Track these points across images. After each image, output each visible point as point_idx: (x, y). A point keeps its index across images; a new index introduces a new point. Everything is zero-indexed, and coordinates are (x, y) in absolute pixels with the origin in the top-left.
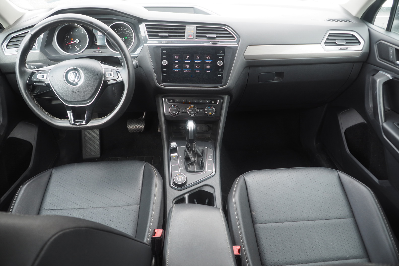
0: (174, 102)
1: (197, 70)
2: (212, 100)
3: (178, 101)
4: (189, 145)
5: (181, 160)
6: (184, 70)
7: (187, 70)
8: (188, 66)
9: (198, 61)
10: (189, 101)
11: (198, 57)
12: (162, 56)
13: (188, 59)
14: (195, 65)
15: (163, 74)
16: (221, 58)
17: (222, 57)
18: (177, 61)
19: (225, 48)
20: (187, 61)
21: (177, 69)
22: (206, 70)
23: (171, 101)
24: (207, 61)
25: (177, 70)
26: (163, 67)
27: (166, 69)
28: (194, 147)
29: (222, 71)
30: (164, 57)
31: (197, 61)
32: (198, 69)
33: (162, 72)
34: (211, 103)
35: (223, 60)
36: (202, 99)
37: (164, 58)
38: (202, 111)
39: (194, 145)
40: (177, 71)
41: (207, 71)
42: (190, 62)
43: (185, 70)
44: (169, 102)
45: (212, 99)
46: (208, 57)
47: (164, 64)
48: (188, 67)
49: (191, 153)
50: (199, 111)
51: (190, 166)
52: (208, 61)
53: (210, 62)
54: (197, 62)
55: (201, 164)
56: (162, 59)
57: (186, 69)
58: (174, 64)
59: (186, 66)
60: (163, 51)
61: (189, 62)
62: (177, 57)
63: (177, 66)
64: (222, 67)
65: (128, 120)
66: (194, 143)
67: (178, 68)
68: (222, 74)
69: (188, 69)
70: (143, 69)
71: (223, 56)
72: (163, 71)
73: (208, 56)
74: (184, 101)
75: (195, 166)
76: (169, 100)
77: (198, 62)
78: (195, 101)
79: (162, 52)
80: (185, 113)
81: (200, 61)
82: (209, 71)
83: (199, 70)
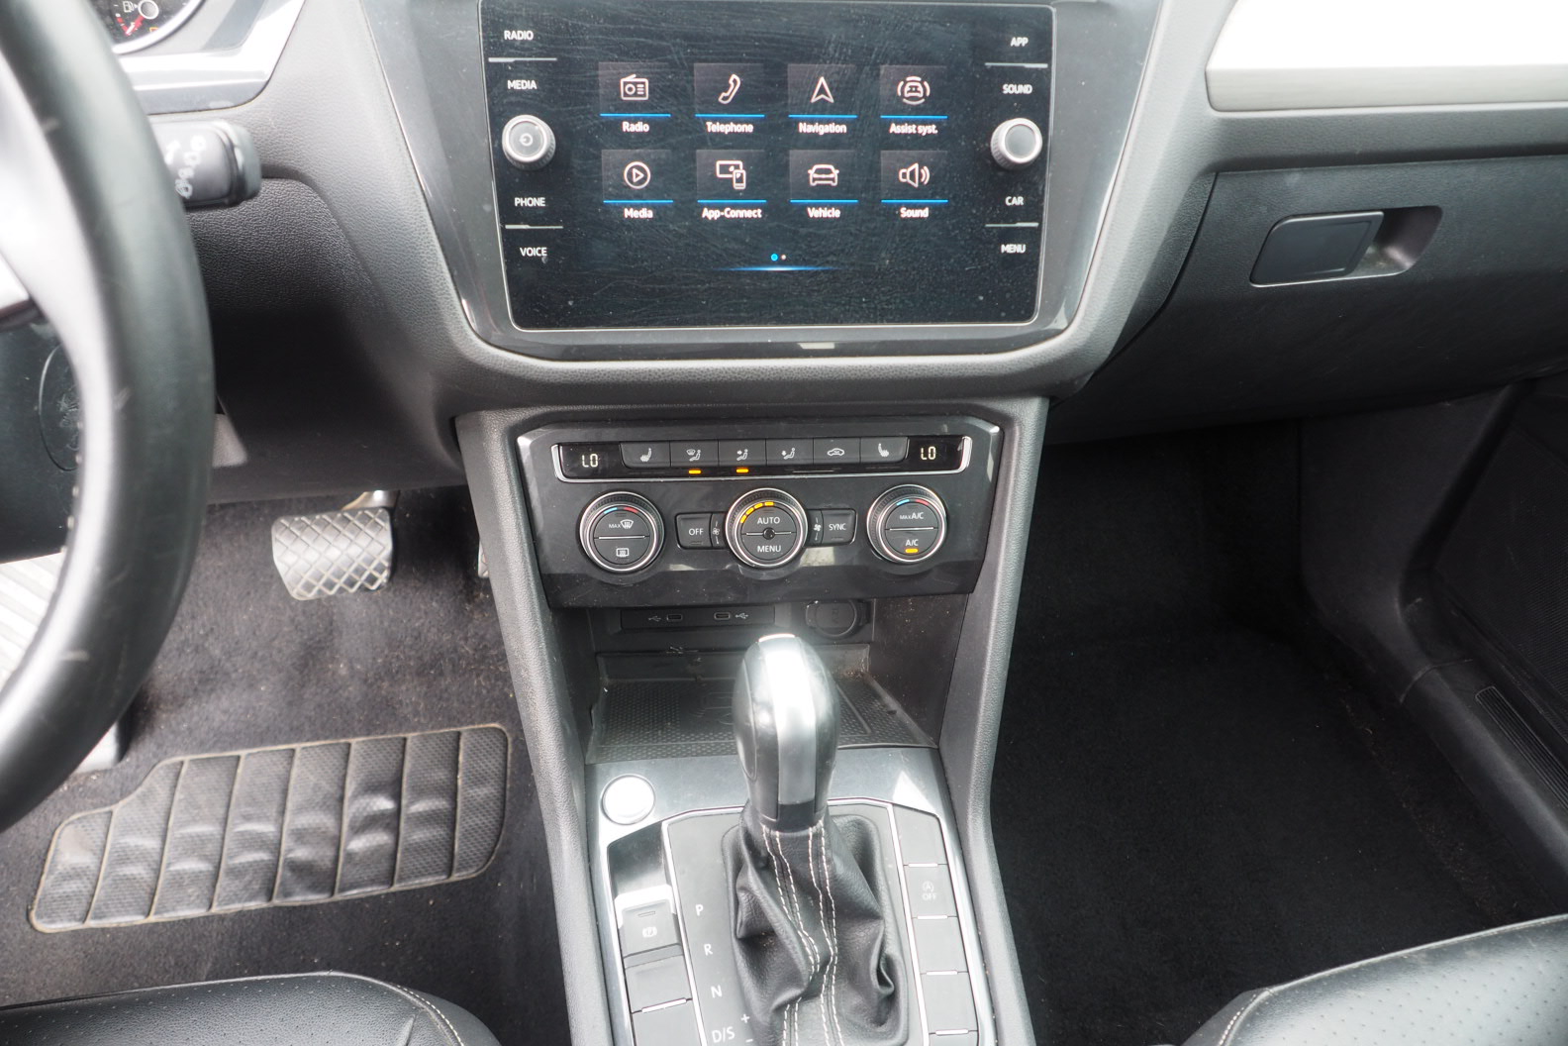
0: (614, 468)
1: (817, 206)
2: (918, 443)
3: (645, 458)
4: (772, 840)
5: (708, 949)
6: (702, 207)
7: (734, 207)
8: (736, 171)
9: (828, 122)
10: (743, 455)
11: (822, 91)
12: (496, 77)
13: (741, 104)
14: (795, 155)
15: (512, 241)
16: (1022, 95)
17: (1026, 89)
18: (634, 121)
19: (1054, 10)
20: (725, 121)
21: (637, 197)
22: (900, 206)
23: (593, 460)
24: (899, 122)
25: (638, 207)
26: (512, 177)
27: (540, 202)
28: (817, 855)
29: (1033, 210)
30: (514, 85)
31: (812, 122)
32: (823, 193)
33: (504, 222)
34: (912, 461)
35: (1036, 108)
36: (840, 436)
37: (521, 92)
38: (841, 527)
39: (817, 836)
40: (646, 214)
41: (905, 213)
42: (750, 128)
43: (711, 207)
44: (573, 469)
45: (925, 427)
46: (914, 87)
47: (520, 148)
48: (740, 180)
49: (787, 892)
50: (818, 528)
51: (791, 1013)
52: (910, 122)
53: (932, 129)
54: (815, 135)
55: (882, 981)
56: (501, 109)
57: (724, 191)
58: (609, 155)
59: (725, 169)
60: (507, 35)
61: (745, 134)
62: (634, 85)
63: (637, 172)
64: (1028, 177)
65: (283, 521)
66: (813, 824)
67: (652, 191)
68: (1032, 238)
69: (736, 194)
70: (323, 197)
71: (1041, 81)
72: (509, 213)
73: (914, 80)
74: (694, 455)
75: (828, 1002)
76: (573, 451)
77: (822, 129)
78: (788, 455)
79: (494, 44)
80: (712, 547)
81: (838, 122)
82: (922, 207)
83: (837, 206)
